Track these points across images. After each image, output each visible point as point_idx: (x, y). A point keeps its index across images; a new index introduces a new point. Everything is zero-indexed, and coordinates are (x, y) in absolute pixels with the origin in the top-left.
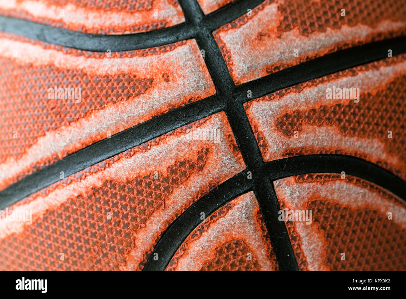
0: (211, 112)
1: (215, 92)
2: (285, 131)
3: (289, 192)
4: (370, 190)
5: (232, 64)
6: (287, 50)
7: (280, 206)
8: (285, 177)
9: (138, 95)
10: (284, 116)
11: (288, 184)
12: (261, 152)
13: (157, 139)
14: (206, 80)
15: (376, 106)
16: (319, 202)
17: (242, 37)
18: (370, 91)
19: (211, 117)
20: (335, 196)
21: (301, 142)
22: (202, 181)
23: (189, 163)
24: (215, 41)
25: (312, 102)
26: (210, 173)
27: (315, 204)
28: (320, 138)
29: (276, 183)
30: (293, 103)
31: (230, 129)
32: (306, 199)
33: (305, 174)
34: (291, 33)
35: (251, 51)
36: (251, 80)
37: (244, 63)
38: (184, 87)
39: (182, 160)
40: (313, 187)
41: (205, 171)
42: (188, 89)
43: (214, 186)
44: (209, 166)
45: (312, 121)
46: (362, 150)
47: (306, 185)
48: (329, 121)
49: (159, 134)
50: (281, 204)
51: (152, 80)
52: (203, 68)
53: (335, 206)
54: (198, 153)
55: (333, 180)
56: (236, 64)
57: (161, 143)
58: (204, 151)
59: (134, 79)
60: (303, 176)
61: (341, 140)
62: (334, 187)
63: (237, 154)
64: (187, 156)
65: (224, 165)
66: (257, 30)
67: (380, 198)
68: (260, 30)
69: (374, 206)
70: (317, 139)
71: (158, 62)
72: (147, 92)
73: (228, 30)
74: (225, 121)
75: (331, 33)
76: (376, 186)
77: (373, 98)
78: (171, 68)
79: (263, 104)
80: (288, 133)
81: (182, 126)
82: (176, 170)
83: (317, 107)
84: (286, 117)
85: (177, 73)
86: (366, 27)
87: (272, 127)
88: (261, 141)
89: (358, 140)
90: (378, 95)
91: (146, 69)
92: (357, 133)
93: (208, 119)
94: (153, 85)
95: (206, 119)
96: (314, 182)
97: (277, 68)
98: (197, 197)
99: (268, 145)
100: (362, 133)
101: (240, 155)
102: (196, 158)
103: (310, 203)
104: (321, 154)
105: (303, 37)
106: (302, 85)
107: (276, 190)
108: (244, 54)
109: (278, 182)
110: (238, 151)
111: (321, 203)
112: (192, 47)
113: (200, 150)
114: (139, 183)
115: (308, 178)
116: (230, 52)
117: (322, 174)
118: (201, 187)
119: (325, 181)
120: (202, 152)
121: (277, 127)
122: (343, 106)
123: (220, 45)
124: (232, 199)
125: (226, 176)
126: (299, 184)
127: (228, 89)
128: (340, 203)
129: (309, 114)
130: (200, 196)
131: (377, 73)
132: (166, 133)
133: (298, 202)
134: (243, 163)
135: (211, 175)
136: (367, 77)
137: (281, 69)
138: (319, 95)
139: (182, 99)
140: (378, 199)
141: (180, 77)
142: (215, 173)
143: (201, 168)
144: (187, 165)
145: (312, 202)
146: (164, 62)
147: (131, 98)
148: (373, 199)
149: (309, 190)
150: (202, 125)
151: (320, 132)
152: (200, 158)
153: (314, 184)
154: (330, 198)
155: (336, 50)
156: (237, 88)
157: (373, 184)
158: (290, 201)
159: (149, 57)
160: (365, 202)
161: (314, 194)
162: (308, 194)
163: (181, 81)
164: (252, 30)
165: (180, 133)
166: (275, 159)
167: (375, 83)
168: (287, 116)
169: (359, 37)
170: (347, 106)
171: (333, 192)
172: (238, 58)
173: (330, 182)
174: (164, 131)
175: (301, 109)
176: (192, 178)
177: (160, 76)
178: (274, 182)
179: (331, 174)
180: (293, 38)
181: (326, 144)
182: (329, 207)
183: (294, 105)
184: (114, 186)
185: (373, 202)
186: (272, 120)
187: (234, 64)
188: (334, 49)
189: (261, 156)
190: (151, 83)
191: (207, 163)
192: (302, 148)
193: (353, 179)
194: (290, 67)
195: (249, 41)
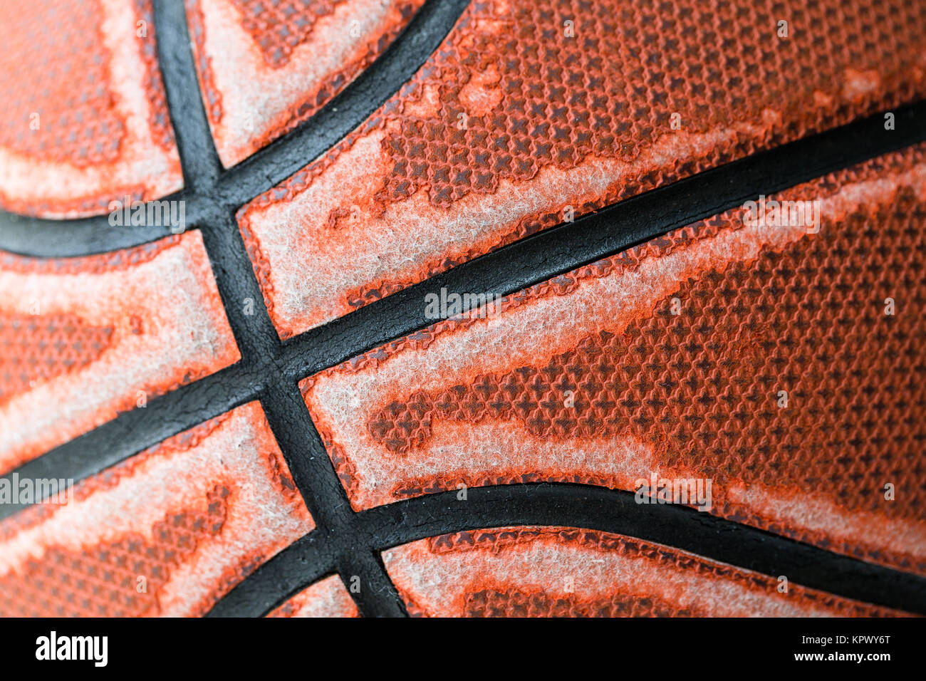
0: (230, 403)
1: (239, 357)
2: (393, 441)
3: (416, 576)
4: (626, 553)
5: (272, 290)
6: (397, 250)
7: (404, 604)
8: (407, 542)
9: (87, 364)
10: (387, 408)
11: (415, 556)
12: (344, 491)
13: (130, 463)
14: (219, 330)
15: (624, 361)
16: (493, 593)
17: (295, 224)
18: (609, 326)
19: (230, 416)
20: (533, 578)
21: (432, 464)
22: (224, 556)
23: (193, 517)
24: (240, 235)
25: (455, 369)
26: (238, 539)
27: (485, 600)
28: (480, 451)
29: (387, 556)
30: (411, 374)
31: (273, 441)
32: (461, 590)
33: (454, 532)
34: (409, 204)
35: (314, 256)
36: (315, 326)
37: (297, 286)
38: (172, 347)
39: (179, 510)
40: (474, 562)
41: (228, 534)
42: (179, 352)
43: (250, 567)
44: (235, 523)
45: (456, 413)
46: (591, 467)
47: (456, 559)
48: (502, 411)
49: (133, 451)
50: (407, 602)
51: (111, 331)
52: (211, 301)
53: (536, 599)
54: (208, 495)
55: (525, 542)
56: (281, 290)
57: (138, 471)
58: (220, 492)
59: (79, 328)
60: (449, 538)
61: (534, 451)
62: (526, 559)
63: (293, 497)
64: (187, 502)
65: (263, 523)
66: (331, 203)
67: (655, 570)
68: (338, 205)
69: (643, 590)
70: (474, 455)
71: (122, 289)
72: (104, 357)
73: (269, 206)
74: (261, 424)
75: (512, 193)
76: (642, 543)
77: (618, 343)
78: (147, 304)
79: (342, 382)
80: (398, 447)
81: (175, 434)
82: (169, 532)
83: (469, 379)
84: (393, 410)
85: (157, 315)
86: (609, 164)
87: (362, 434)
88: (343, 466)
89: (578, 447)
90: (631, 332)
91: (101, 304)
92: (574, 431)
93: (225, 420)
94: (114, 342)
95: (221, 418)
96: (477, 548)
97: (376, 292)
98: (220, 589)
99: (359, 475)
100: (587, 429)
101: (299, 498)
102: (205, 507)
103: (471, 597)
104: (490, 486)
105: (438, 214)
106: (434, 330)
107: (390, 570)
108: (296, 265)
109: (390, 555)
110: (293, 490)
111: (498, 595)
112: (191, 250)
113: (210, 489)
114: (106, 557)
115: (460, 542)
116: (268, 262)
117: (496, 529)
118: (225, 568)
119: (501, 547)
120: (216, 495)
121: (374, 435)
122: (535, 371)
123: (249, 245)
124: (296, 591)
125: (275, 544)
126: (440, 557)
127: (266, 348)
128: (549, 591)
129: (449, 398)
130: (225, 586)
131: (631, 277)
132: (146, 449)
133: (443, 595)
134: (308, 515)
135: (240, 545)
136: (601, 293)
137: (385, 294)
138: (474, 351)
139: (171, 374)
140: (648, 572)
141: (164, 324)
142: (248, 539)
143: (219, 529)
144: (189, 522)
145: (476, 596)
146: (134, 289)
147: (74, 371)
148: (636, 573)
149: (464, 570)
150: (214, 433)
151: (477, 438)
152: (213, 508)
153: (476, 554)
154: (520, 582)
155: (523, 232)
156: (284, 347)
157: (632, 539)
158: (424, 596)
159: (107, 277)
160: (616, 584)
161: (478, 576)
162: (464, 577)
163: (164, 334)
164: (317, 205)
165: (172, 450)
166: (379, 504)
167: (623, 305)
168: (395, 407)
169: (590, 193)
170: (545, 370)
171: (525, 570)
172: (284, 275)
173: (516, 547)
174: (141, 446)
175: (429, 388)
176: (202, 550)
177: (126, 320)
178: (383, 554)
179: (519, 528)
180: (415, 217)
181: (495, 464)
182: (520, 602)
183: (412, 380)
184: (62, 559)
185: (637, 581)
186: (361, 420)
187: (277, 288)
188: (517, 233)
189: (348, 501)
190: (110, 338)
191: (229, 518)
192: (439, 477)
193: (576, 535)
194: (405, 286)
195: (310, 232)
